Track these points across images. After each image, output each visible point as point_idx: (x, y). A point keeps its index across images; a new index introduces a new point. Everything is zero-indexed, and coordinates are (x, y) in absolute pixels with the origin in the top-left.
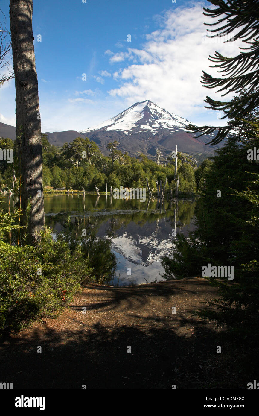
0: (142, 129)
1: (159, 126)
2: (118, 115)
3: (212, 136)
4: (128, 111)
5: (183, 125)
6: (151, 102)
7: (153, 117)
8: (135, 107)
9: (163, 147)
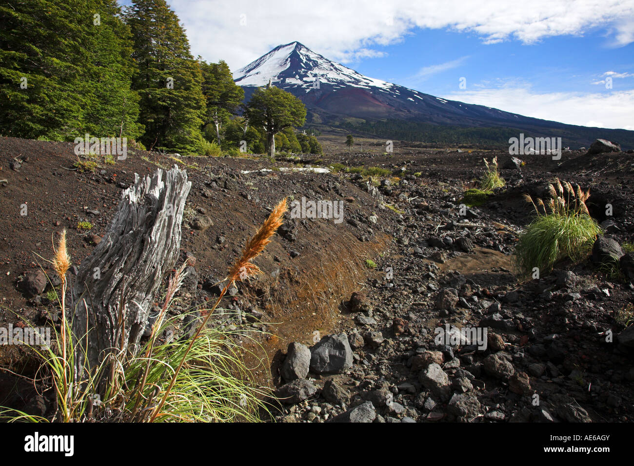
0: (288, 84)
1: (314, 79)
2: (250, 64)
3: (396, 95)
4: (265, 58)
5: (350, 78)
6: (301, 45)
7: (304, 66)
8: (276, 52)
9: (324, 110)
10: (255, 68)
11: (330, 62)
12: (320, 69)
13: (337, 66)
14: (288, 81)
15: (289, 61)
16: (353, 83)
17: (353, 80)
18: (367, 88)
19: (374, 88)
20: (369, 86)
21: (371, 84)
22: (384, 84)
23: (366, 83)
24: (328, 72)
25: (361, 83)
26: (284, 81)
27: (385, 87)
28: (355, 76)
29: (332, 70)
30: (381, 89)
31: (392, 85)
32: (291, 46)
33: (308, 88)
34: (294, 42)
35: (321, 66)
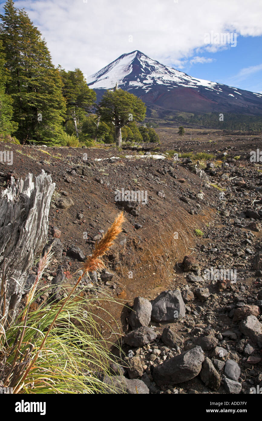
0: (131, 87)
1: (152, 81)
2: (100, 71)
3: (219, 92)
4: (112, 65)
5: (182, 80)
6: (141, 53)
7: (144, 71)
8: (121, 60)
9: (160, 107)
10: (104, 73)
11: (165, 66)
12: (157, 72)
13: (170, 70)
14: (131, 83)
15: (131, 67)
16: (184, 83)
17: (184, 81)
18: (195, 87)
19: (201, 88)
20: (197, 86)
21: (199, 84)
22: (210, 84)
23: (194, 83)
24: (163, 75)
25: (191, 84)
26: (128, 83)
27: (210, 86)
28: (186, 78)
29: (166, 73)
30: (207, 87)
31: (216, 84)
32: (133, 54)
33: (147, 89)
34: (136, 51)
35: (157, 70)
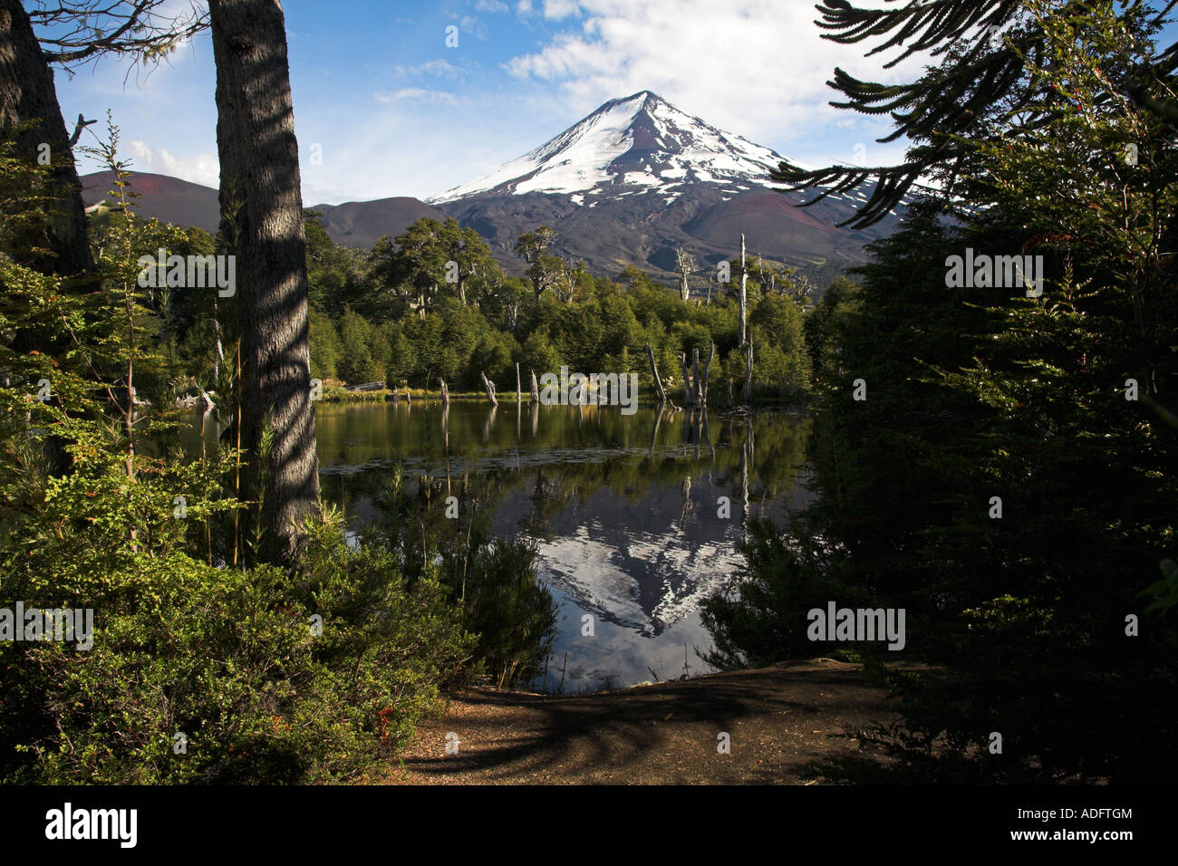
0: (630, 187)
2: (549, 143)
3: (854, 201)
4: (581, 128)
5: (762, 168)
6: (656, 98)
7: (663, 145)
8: (604, 114)
9: (700, 244)
10: (559, 150)
12: (698, 149)
14: (629, 178)
15: (630, 135)
16: (766, 178)
17: (767, 172)
24: (714, 155)
26: (619, 179)
28: (773, 163)
29: (722, 151)
32: (634, 101)
33: (668, 196)
34: (642, 93)
35: (700, 143)
